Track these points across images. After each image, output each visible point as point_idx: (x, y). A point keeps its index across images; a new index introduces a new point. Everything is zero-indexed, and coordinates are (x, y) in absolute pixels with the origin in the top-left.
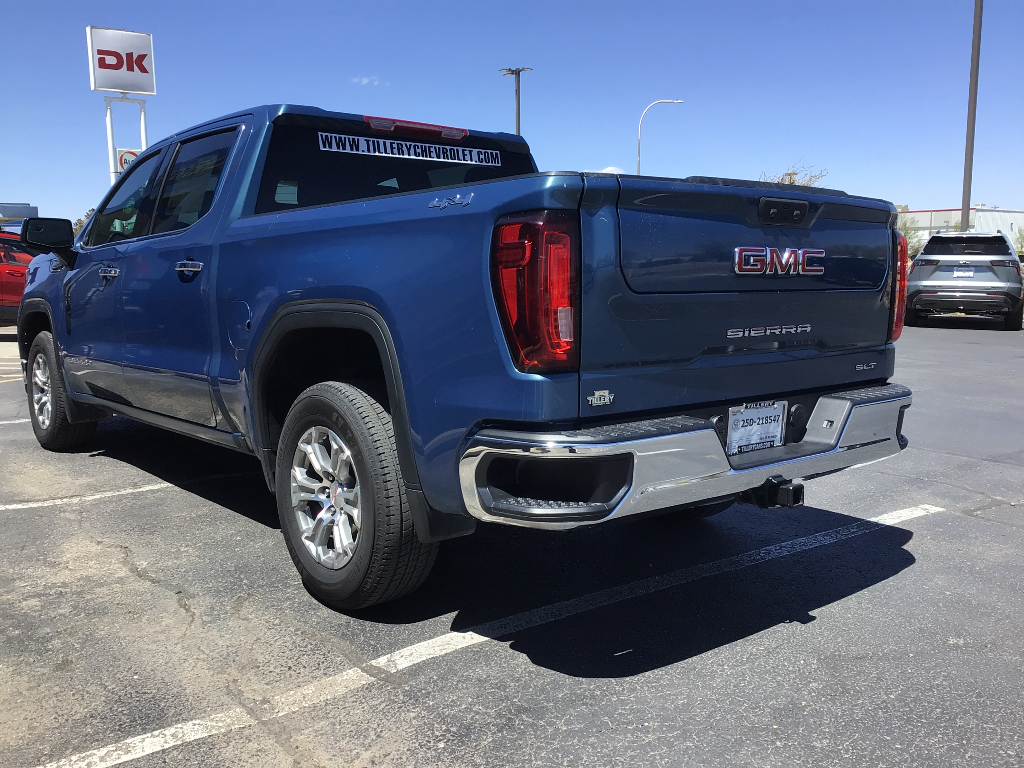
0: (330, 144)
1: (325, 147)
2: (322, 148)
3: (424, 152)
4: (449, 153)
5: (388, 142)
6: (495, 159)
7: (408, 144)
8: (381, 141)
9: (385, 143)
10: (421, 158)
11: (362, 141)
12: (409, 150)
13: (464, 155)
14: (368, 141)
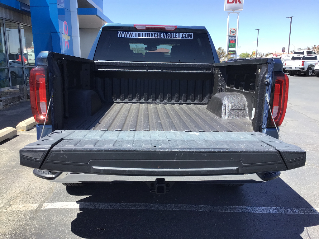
0: (122, 35)
1: (119, 36)
2: (118, 36)
3: (158, 36)
4: (169, 35)
5: (144, 33)
6: (191, 36)
7: (152, 33)
8: (141, 33)
9: (143, 34)
10: (157, 38)
11: (134, 34)
12: (152, 35)
13: (176, 35)
14: (136, 33)
